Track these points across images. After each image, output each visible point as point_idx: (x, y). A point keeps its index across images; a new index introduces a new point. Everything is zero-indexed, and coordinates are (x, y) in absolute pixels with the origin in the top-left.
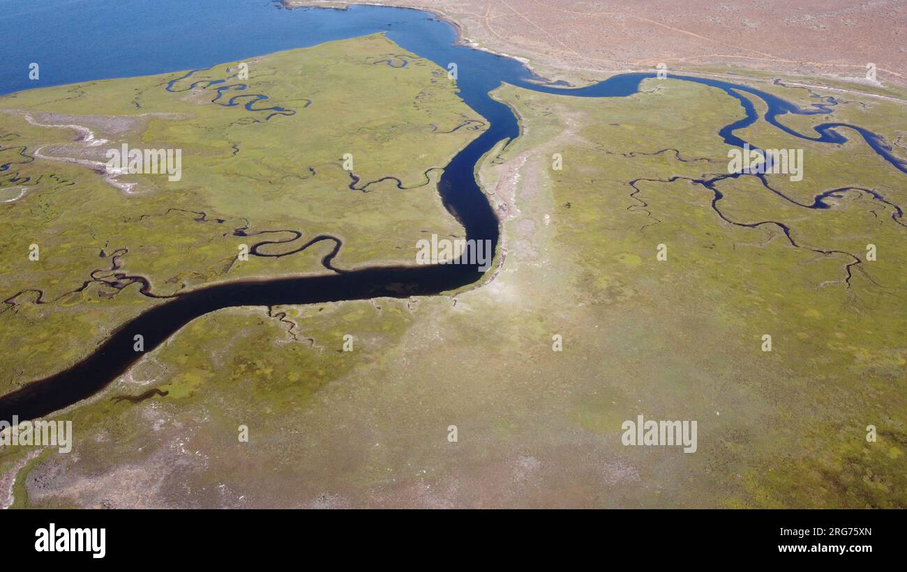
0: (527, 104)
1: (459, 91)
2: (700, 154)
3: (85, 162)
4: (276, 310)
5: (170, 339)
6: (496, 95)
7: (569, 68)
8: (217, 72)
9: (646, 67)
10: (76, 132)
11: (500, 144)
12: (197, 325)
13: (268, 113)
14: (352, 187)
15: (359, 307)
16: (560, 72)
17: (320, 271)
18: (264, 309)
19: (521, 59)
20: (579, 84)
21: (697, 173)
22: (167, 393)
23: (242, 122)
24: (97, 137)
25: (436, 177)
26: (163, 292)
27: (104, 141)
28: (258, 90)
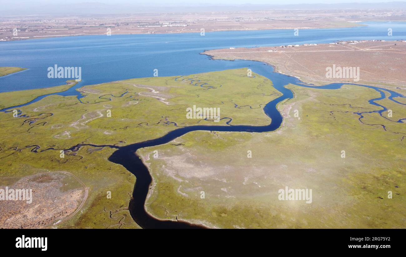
0: (297, 90)
1: (273, 85)
2: (359, 106)
3: (154, 96)
4: (213, 132)
5: (184, 135)
6: (286, 87)
7: (315, 80)
8: (191, 76)
9: (346, 81)
10: (149, 90)
11: (286, 100)
12: (191, 133)
13: (208, 88)
14: (235, 107)
15: (237, 133)
16: (311, 81)
17: (226, 125)
18: (210, 131)
19: (297, 77)
20: (318, 85)
21: (356, 111)
22: (184, 145)
23: (199, 89)
24: (156, 91)
25: (263, 106)
26: (180, 126)
27: (158, 92)
28: (205, 82)
